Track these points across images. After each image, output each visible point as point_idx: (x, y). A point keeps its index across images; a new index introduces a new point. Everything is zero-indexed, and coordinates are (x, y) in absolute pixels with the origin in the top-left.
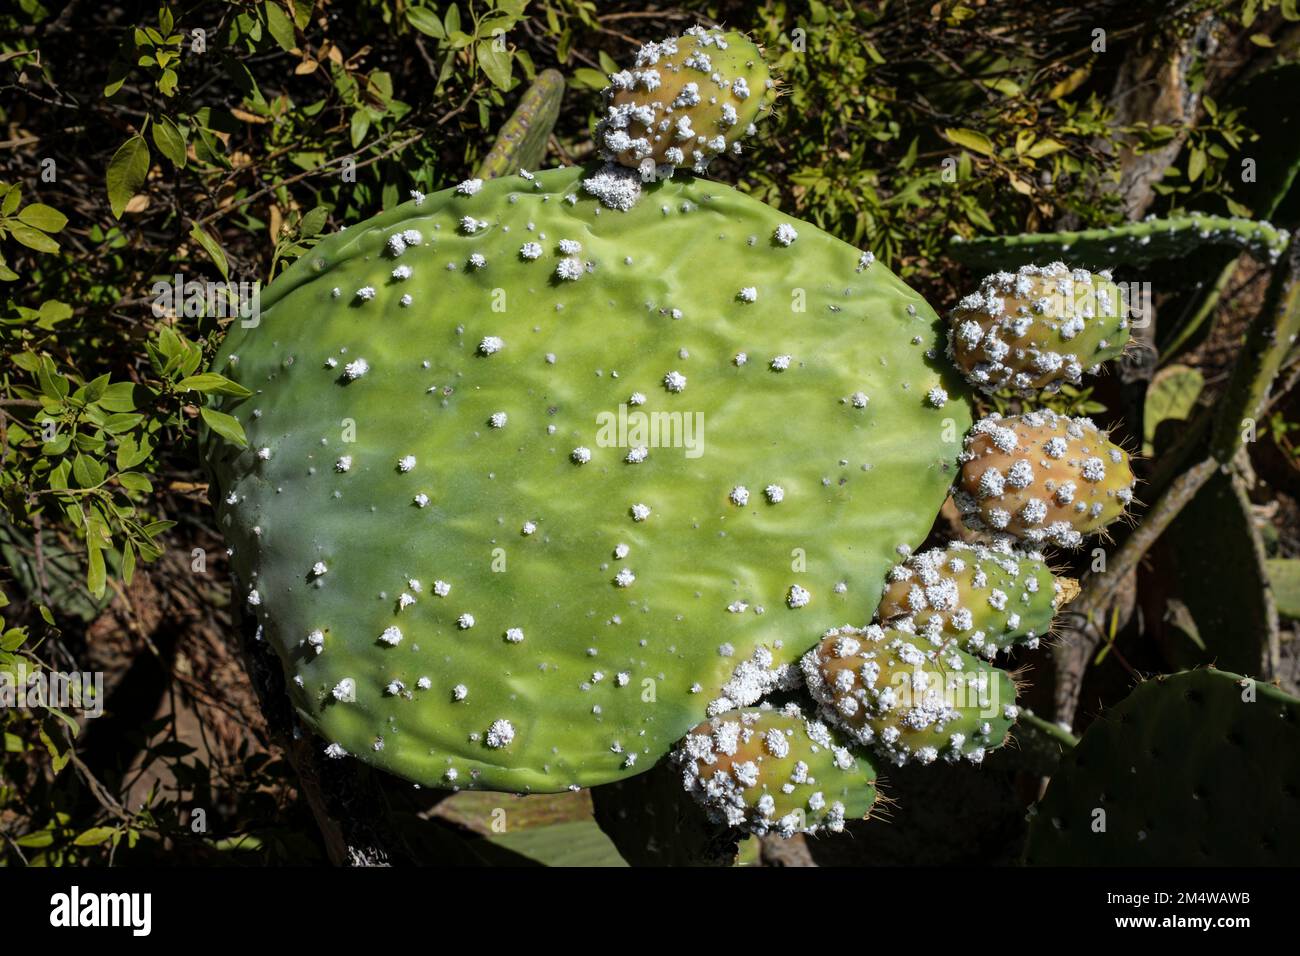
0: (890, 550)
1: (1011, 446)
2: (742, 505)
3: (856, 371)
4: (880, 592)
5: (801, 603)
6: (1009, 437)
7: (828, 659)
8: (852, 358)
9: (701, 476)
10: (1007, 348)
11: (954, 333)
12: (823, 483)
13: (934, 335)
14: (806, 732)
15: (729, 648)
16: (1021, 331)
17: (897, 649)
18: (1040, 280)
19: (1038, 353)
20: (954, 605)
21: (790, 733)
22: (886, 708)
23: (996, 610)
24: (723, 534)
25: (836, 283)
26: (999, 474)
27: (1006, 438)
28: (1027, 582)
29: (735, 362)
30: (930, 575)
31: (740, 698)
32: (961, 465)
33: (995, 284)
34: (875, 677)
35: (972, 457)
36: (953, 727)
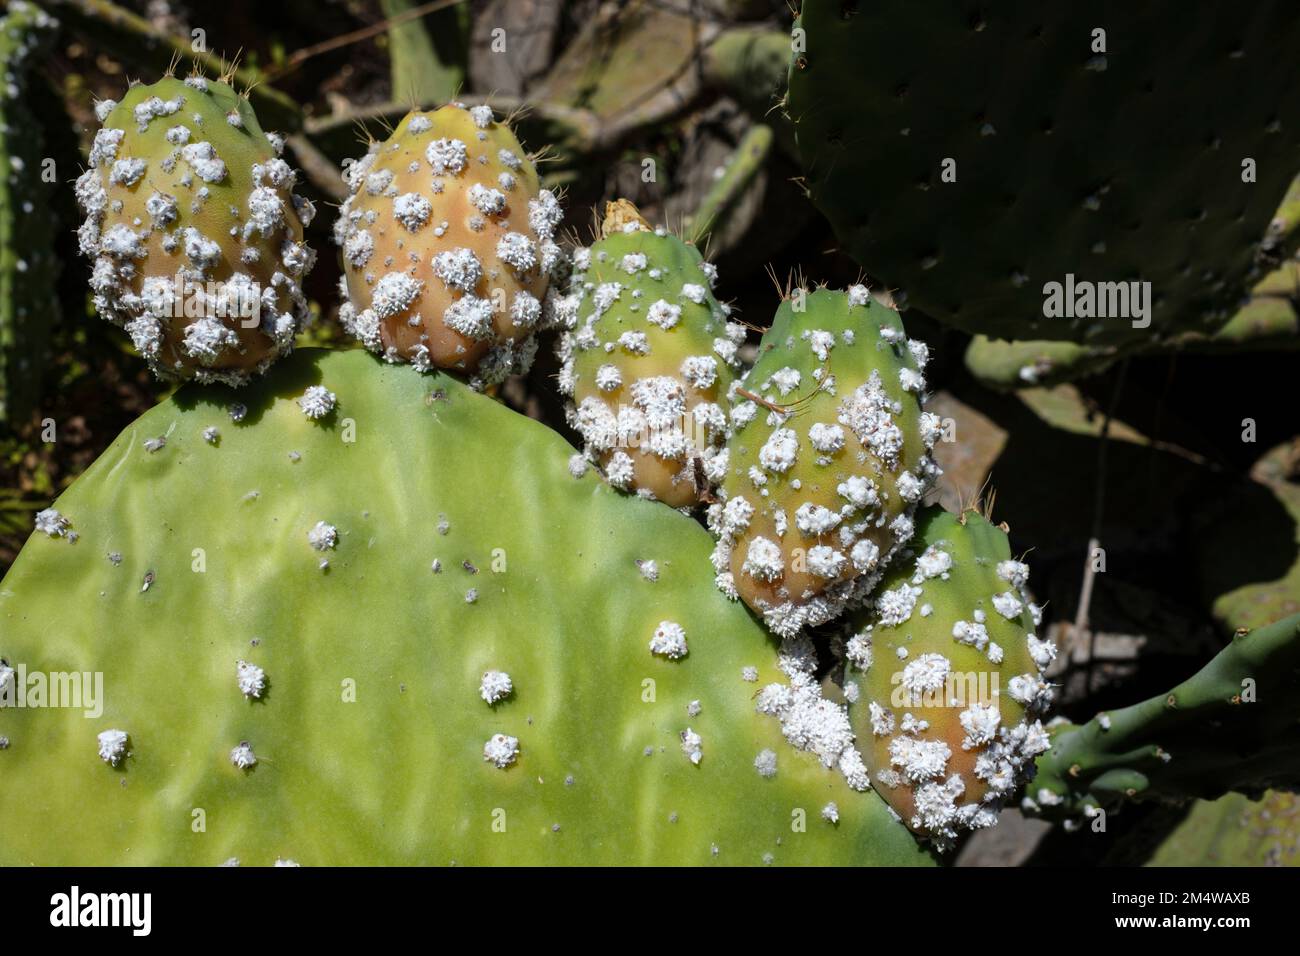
0: (579, 490)
1: (409, 283)
2: (518, 747)
3: (268, 545)
4: (652, 506)
5: (681, 637)
6: (392, 287)
7: (784, 590)
8: (243, 551)
9: (465, 824)
10: (237, 276)
11: (202, 369)
12: (474, 602)
13: (203, 409)
14: (898, 625)
15: (764, 759)
16: (209, 249)
17: (769, 473)
18: (110, 214)
19: (249, 225)
20: (677, 384)
21: (903, 652)
22: (872, 494)
23: (681, 319)
24: (569, 778)
25: (97, 581)
26: (457, 305)
27: (396, 290)
28: (631, 270)
29: (249, 768)
30: (627, 421)
31: (840, 737)
32: (435, 368)
33: (112, 294)
34: (822, 511)
35: (425, 349)
36: (891, 387)
